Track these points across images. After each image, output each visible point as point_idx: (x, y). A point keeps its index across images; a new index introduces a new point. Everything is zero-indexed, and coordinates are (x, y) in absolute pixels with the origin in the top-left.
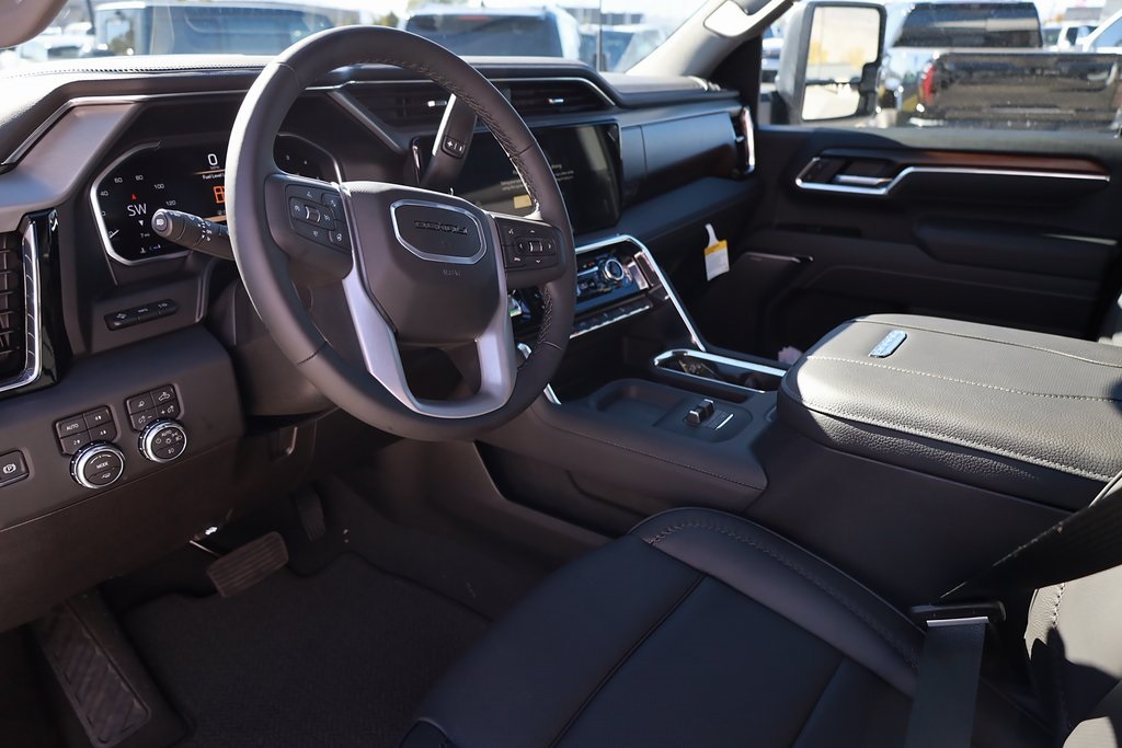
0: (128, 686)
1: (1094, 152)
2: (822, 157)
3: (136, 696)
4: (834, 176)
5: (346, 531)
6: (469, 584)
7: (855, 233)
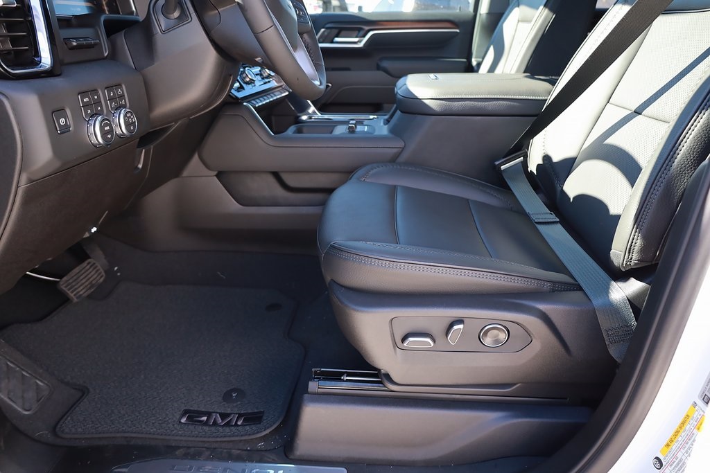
0: (28, 373)
1: (451, 18)
2: (327, 28)
3: (37, 378)
4: (333, 39)
5: (116, 268)
6: (219, 273)
7: (348, 69)
